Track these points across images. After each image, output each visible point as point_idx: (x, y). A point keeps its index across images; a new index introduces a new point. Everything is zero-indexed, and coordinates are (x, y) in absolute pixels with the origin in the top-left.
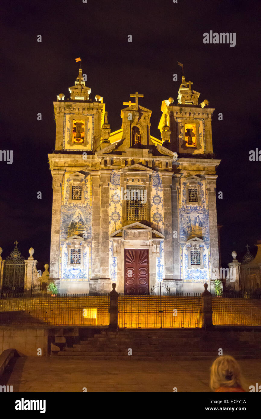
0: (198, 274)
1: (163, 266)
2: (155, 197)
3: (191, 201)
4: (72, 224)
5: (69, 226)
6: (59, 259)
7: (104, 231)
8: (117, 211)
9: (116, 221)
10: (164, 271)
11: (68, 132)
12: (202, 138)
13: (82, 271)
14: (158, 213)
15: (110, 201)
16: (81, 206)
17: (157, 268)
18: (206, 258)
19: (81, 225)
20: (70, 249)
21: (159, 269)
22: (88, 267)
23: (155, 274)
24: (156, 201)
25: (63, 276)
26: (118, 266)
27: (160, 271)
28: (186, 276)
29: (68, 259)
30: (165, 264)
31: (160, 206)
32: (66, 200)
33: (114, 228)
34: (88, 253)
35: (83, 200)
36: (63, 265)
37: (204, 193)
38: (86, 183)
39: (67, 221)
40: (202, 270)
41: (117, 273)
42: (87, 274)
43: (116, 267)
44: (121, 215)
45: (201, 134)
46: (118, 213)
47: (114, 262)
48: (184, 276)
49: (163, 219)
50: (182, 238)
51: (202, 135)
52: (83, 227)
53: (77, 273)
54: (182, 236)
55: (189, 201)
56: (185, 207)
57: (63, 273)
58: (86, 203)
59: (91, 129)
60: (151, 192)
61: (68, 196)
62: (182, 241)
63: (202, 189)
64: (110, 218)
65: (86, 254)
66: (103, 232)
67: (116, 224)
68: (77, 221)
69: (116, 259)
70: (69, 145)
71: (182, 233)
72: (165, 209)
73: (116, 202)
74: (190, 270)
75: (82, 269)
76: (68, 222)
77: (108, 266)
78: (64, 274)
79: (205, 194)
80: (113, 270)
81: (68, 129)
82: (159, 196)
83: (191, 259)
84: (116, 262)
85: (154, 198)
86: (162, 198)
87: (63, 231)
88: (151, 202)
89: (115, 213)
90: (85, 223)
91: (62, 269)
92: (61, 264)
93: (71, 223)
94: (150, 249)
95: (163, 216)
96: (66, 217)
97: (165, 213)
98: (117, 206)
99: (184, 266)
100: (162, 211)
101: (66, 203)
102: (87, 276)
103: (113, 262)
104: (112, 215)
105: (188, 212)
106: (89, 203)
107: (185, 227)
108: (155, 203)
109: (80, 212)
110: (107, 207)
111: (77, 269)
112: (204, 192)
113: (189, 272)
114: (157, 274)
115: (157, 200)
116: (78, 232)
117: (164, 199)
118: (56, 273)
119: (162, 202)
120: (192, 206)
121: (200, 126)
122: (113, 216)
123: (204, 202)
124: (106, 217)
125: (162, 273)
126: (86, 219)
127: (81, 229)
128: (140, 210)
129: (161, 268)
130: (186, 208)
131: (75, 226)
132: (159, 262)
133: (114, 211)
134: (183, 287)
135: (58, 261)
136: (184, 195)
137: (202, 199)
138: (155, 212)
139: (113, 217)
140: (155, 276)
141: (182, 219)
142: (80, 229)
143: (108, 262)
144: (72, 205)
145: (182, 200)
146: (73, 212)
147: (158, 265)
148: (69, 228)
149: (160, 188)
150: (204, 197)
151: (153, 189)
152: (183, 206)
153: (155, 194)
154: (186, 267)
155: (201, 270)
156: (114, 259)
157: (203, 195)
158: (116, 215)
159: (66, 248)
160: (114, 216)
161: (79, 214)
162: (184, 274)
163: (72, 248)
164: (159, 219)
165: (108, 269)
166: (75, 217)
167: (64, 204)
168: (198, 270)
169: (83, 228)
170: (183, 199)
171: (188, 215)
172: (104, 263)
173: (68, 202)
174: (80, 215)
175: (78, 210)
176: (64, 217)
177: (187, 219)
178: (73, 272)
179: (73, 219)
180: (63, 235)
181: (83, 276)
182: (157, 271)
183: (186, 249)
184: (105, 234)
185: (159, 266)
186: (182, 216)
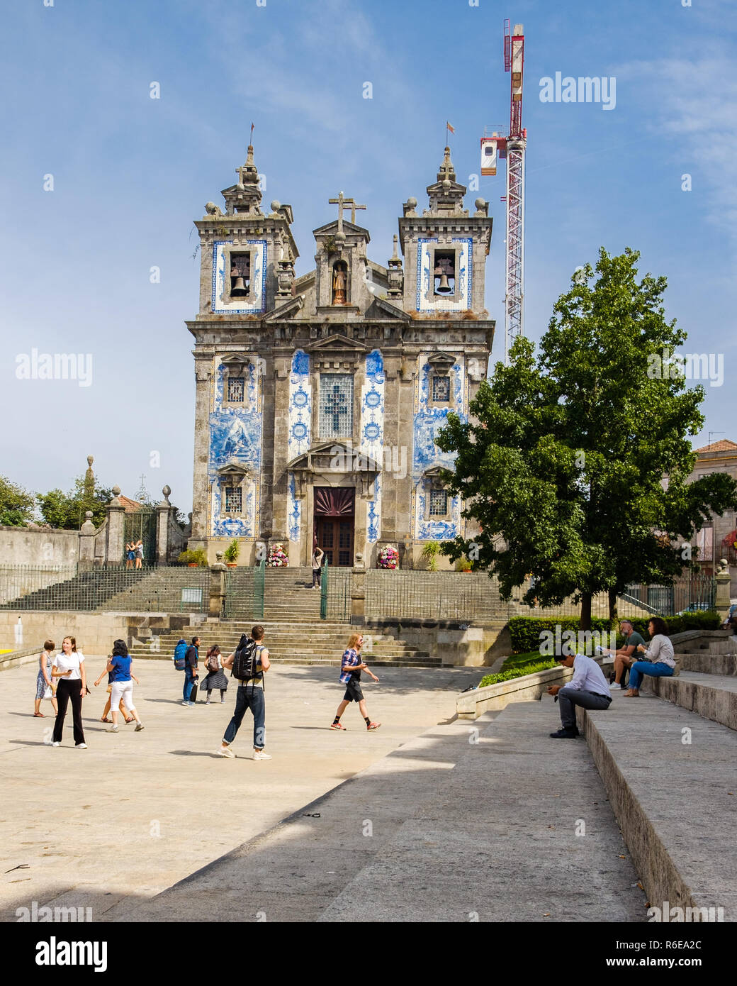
0: (442, 530)
1: (378, 516)
2: (370, 394)
3: (437, 400)
4: (228, 444)
5: (224, 449)
6: (206, 504)
7: (280, 456)
8: (303, 422)
9: (299, 438)
10: (380, 525)
11: (222, 278)
12: (466, 278)
13: (244, 524)
14: (373, 424)
15: (291, 403)
16: (243, 412)
17: (368, 519)
18: (457, 503)
19: (243, 446)
20: (225, 487)
21: (372, 521)
22: (254, 517)
23: (365, 529)
24: (372, 403)
25: (213, 532)
26: (302, 517)
27: (374, 525)
28: (420, 534)
29: (222, 504)
30: (382, 512)
31: (378, 411)
32: (218, 403)
33: (297, 452)
34: (254, 494)
35: (246, 403)
36: (213, 514)
37: (462, 384)
38: (251, 371)
39: (220, 440)
40: (449, 524)
41: (300, 529)
42: (253, 529)
43: (299, 518)
44: (309, 428)
45: (464, 270)
46: (303, 425)
47: (296, 509)
48: (417, 533)
49: (382, 435)
50: (417, 466)
51: (466, 272)
52: (246, 449)
53: (236, 527)
54: (417, 464)
55: (434, 400)
56: (425, 411)
57: (213, 528)
58: (251, 408)
59: (261, 270)
60: (363, 386)
61: (221, 395)
62: (416, 473)
63: (459, 377)
64: (290, 434)
65: (251, 495)
66: (277, 458)
67: (299, 445)
68: (236, 439)
69: (299, 504)
70: (223, 303)
71: (417, 459)
72: (387, 417)
73: (300, 405)
74: (427, 523)
75: (243, 521)
76: (221, 442)
77: (285, 516)
78: (215, 529)
79: (462, 387)
80: (294, 524)
81: (221, 272)
82: (376, 393)
83: (431, 503)
84: (299, 510)
85: (367, 396)
86: (382, 397)
87: (213, 457)
88: (363, 403)
89: (299, 424)
90: (249, 443)
91: (212, 521)
92: (210, 513)
93: (225, 443)
94: (357, 487)
95: (382, 429)
96: (217, 432)
97: (387, 424)
98: (302, 413)
99: (417, 517)
100: (380, 419)
101: (218, 409)
102: (252, 533)
103: (294, 510)
104: (294, 427)
105: (431, 419)
106: (256, 407)
107: (424, 447)
108: (370, 406)
109: (242, 424)
110: (285, 414)
111: (236, 522)
112: (462, 381)
113: (426, 526)
114: (367, 530)
115: (373, 399)
116: (237, 458)
117: (386, 398)
118: (203, 528)
119: (382, 403)
120: (438, 409)
121: (463, 254)
122: (296, 430)
123: (460, 402)
124: (283, 432)
125: (376, 528)
126: (251, 436)
127: (243, 454)
128: (342, 418)
129: (375, 519)
130: (426, 413)
131: (232, 448)
132: (372, 510)
133: (296, 422)
134: (412, 552)
135: (205, 508)
136: (424, 388)
137: (457, 396)
138: (369, 422)
139: (295, 433)
140: (365, 534)
141: (419, 432)
142: (240, 454)
143: (285, 510)
144: (228, 412)
145: (420, 398)
146: (230, 423)
147: (369, 515)
148: (223, 451)
149: (379, 378)
150: (462, 391)
151: (367, 380)
152: (422, 410)
153: (370, 390)
154: (420, 519)
155: (447, 523)
156: (296, 505)
157: (460, 389)
158: (301, 428)
159: (218, 485)
160: (298, 431)
161: (240, 427)
162: (417, 530)
163: (228, 486)
164: (376, 434)
165: (285, 522)
166: (232, 432)
167: (215, 410)
168: (441, 524)
169: (246, 452)
170: (423, 397)
171: (430, 426)
172: (280, 510)
173: (220, 407)
174: (241, 429)
175: (238, 420)
176: (215, 433)
177: (428, 433)
178: (229, 526)
179: (229, 436)
180: (212, 464)
181: (246, 532)
182: (368, 525)
183: (423, 487)
184: (281, 462)
185: (372, 515)
186: (419, 427)
